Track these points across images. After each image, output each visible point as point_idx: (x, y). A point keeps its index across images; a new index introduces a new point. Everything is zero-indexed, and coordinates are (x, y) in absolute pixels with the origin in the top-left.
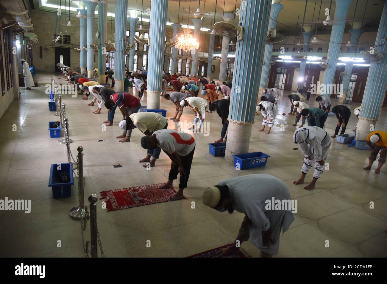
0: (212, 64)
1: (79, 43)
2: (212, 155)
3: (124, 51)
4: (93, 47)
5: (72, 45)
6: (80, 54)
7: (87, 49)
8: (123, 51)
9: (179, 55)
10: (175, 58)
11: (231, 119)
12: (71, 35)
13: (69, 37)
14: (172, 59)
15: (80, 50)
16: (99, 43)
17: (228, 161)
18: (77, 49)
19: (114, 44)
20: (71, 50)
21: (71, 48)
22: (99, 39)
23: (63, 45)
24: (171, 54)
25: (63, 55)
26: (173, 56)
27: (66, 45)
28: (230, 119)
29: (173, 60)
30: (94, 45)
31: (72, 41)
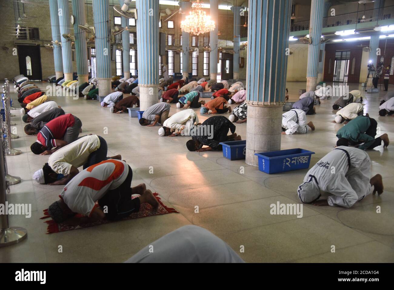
0: (239, 55)
1: (51, 38)
2: (227, 158)
3: (108, 38)
4: (68, 37)
5: (43, 41)
6: (53, 54)
7: (60, 43)
8: (106, 38)
9: (192, 46)
10: (187, 50)
11: (250, 100)
12: (40, 27)
13: (37, 29)
14: (183, 52)
15: (52, 46)
16: (75, 32)
17: (251, 165)
18: (49, 45)
19: (93, 28)
20: (41, 49)
21: (41, 45)
22: (75, 25)
23: (28, 42)
24: (181, 46)
25: (30, 56)
26: (184, 48)
27: (33, 42)
28: (248, 101)
29: (185, 54)
30: (69, 35)
31: (42, 35)
